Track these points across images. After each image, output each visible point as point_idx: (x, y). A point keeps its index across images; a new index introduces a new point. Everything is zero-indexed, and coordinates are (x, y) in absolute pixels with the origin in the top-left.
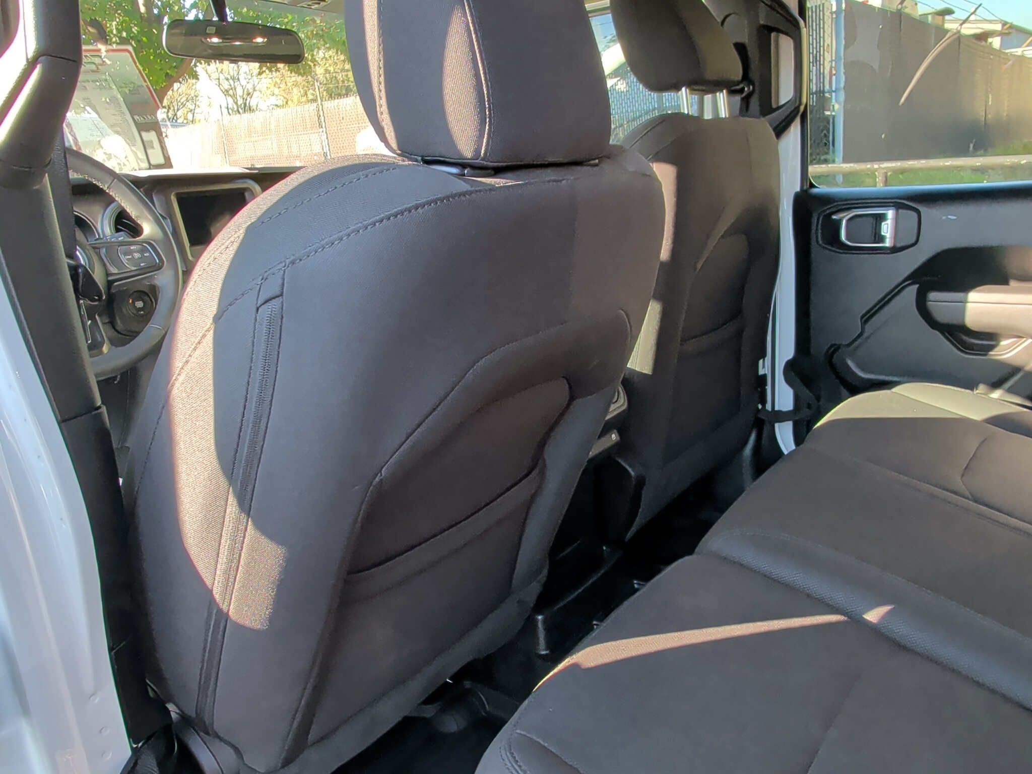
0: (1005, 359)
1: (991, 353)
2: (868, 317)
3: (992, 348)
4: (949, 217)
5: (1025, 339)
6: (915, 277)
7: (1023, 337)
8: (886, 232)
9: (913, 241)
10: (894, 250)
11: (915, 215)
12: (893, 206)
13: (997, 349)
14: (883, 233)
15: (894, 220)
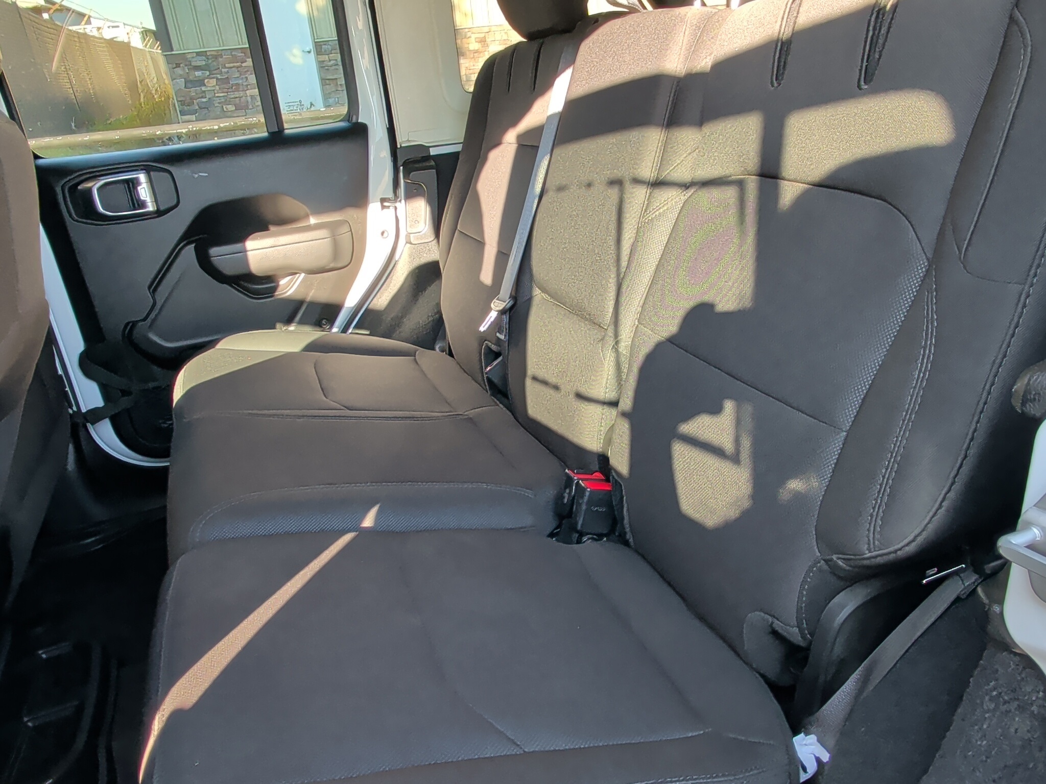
0: (289, 295)
1: (277, 293)
2: (154, 286)
3: (275, 289)
4: (200, 174)
5: (298, 275)
6: (187, 237)
7: (296, 273)
8: (145, 196)
9: (175, 202)
10: (159, 213)
11: (166, 175)
12: (142, 170)
13: (279, 289)
14: (142, 198)
15: (149, 183)
